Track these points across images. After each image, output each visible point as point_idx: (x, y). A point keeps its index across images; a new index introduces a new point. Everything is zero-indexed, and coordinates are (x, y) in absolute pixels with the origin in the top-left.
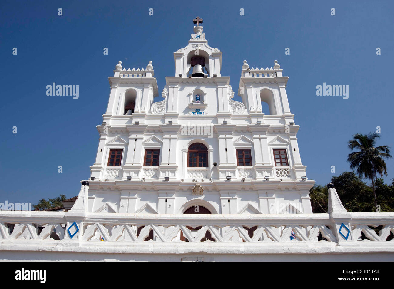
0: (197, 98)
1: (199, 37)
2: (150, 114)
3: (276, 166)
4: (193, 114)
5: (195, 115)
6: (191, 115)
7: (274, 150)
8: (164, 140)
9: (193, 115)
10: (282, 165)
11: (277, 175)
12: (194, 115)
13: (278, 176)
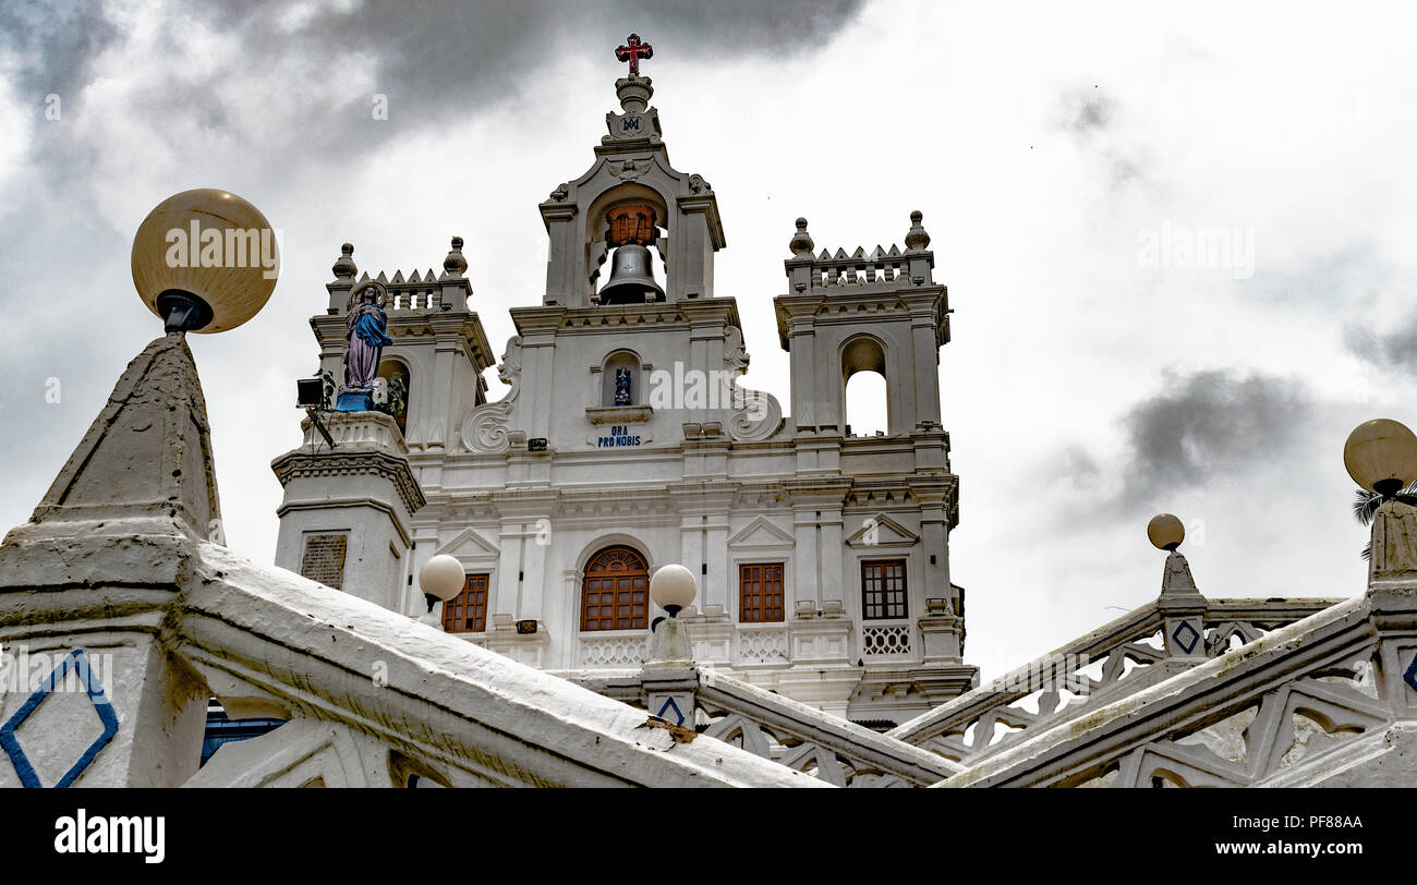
0: (619, 381)
1: (637, 128)
2: (462, 452)
3: (865, 617)
4: (602, 444)
5: (609, 448)
6: (597, 449)
7: (865, 564)
8: (504, 542)
9: (602, 448)
10: (885, 616)
11: (868, 649)
12: (607, 449)
13: (869, 653)
